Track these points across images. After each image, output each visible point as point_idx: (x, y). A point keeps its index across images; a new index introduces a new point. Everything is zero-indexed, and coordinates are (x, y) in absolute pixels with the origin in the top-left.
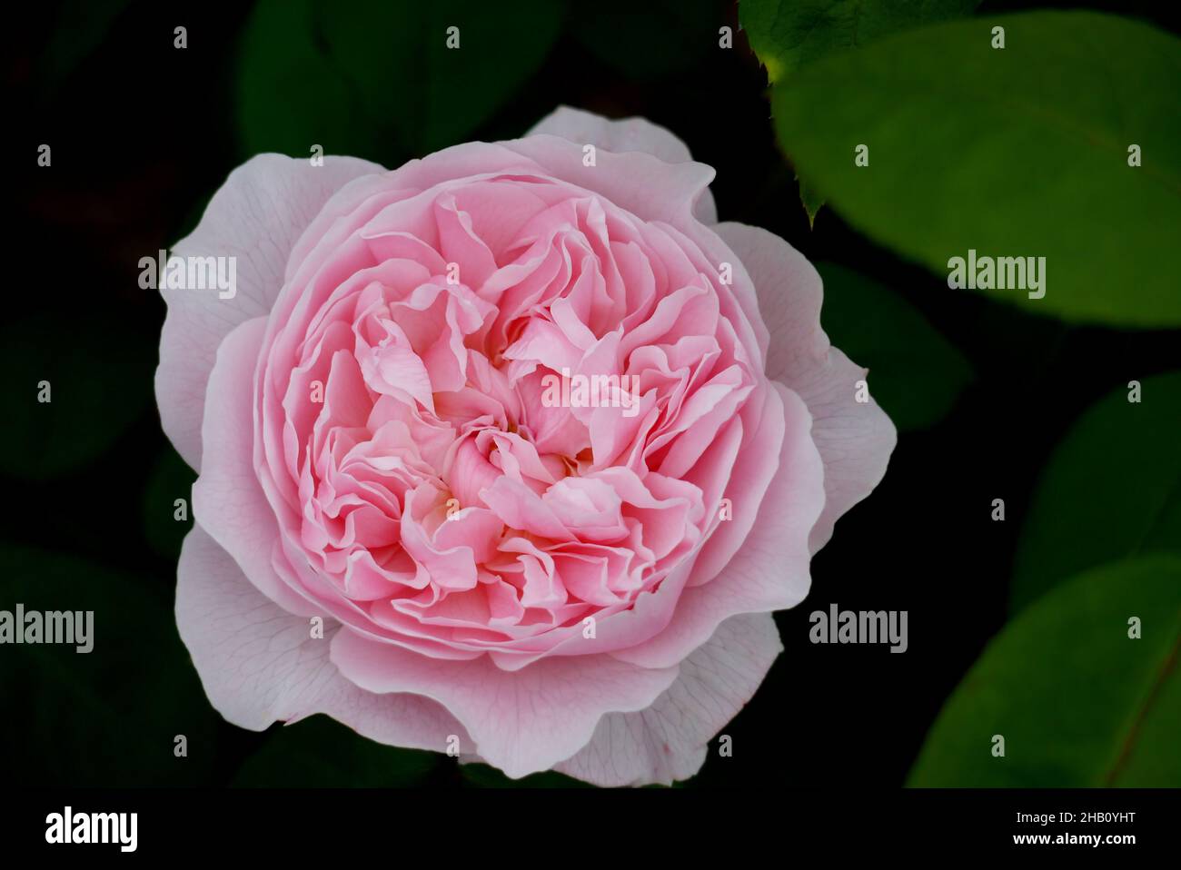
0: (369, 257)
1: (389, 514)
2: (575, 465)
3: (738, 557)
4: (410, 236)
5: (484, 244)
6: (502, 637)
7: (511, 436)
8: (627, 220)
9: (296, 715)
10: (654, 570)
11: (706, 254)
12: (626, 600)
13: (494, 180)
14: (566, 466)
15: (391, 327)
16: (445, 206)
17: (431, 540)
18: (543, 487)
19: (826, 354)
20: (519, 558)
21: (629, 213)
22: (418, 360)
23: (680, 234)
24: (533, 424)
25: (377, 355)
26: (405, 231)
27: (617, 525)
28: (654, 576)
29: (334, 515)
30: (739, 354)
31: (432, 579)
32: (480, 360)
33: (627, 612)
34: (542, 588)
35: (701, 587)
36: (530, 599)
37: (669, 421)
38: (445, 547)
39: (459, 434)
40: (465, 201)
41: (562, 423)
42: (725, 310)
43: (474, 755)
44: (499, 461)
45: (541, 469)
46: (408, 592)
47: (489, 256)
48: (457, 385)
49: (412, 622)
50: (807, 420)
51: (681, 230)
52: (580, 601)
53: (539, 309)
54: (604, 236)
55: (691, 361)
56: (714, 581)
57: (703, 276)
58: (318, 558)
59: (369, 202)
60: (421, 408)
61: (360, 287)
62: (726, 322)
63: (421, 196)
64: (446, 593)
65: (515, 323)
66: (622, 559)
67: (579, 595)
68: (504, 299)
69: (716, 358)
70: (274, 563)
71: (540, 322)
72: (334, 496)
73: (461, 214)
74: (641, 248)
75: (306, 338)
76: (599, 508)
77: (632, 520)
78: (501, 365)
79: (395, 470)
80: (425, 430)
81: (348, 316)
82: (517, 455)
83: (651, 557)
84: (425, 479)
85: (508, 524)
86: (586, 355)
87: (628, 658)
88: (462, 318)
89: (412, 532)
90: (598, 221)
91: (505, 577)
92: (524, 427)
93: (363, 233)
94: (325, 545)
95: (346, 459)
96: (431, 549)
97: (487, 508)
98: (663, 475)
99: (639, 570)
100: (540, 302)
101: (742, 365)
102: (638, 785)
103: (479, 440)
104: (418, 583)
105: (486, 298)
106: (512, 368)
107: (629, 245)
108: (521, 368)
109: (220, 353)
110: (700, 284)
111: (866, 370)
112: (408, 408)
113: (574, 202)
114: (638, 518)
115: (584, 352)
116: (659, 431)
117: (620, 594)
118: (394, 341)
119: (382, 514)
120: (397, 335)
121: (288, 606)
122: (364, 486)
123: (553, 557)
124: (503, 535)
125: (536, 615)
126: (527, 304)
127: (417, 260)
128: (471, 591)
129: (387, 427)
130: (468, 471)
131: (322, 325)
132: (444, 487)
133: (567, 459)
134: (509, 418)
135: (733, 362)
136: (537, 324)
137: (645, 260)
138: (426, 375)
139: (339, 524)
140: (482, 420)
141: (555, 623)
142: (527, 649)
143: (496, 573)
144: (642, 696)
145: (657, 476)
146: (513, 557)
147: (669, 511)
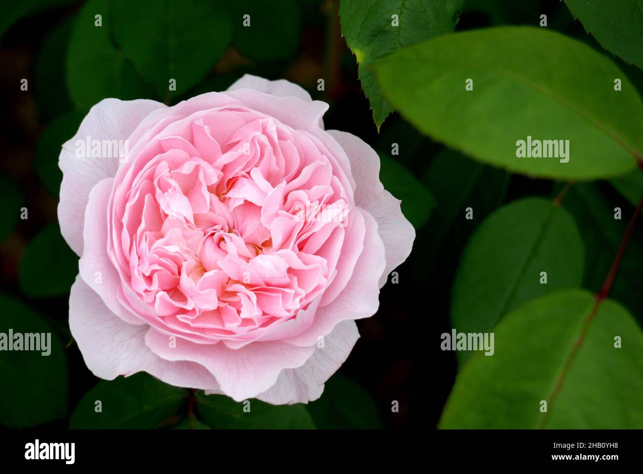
0: (160, 149)
1: (173, 274)
2: (261, 249)
3: (343, 292)
4: (181, 138)
5: (215, 141)
6: (230, 333)
7: (231, 235)
8: (286, 129)
9: (129, 372)
10: (304, 299)
11: (325, 145)
12: (292, 314)
13: (221, 110)
14: (256, 249)
15: (173, 182)
16: (198, 123)
17: (196, 286)
18: (248, 260)
19: (382, 194)
20: (238, 294)
21: (287, 126)
22: (185, 199)
23: (312, 136)
24: (240, 229)
25: (167, 196)
26: (179, 136)
27: (286, 277)
28: (305, 302)
29: (147, 274)
30: (343, 194)
31: (196, 305)
32: (215, 198)
33: (292, 320)
34: (250, 309)
35: (324, 307)
36: (244, 315)
37: (308, 227)
38: (202, 289)
39: (205, 235)
40: (208, 121)
41: (255, 228)
42: (335, 173)
43: (219, 390)
44: (225, 247)
45: (247, 251)
46: (183, 311)
47: (218, 147)
48: (205, 211)
49: (186, 326)
50: (375, 226)
51: (312, 134)
52: (267, 315)
53: (244, 173)
54: (275, 137)
55: (319, 197)
56: (331, 304)
57: (325, 157)
58: (140, 295)
59: (161, 122)
60: (187, 221)
61: (157, 163)
62: (336, 178)
63: (186, 119)
64: (202, 311)
65: (230, 180)
66: (290, 294)
67: (267, 312)
68: (225, 169)
69: (331, 196)
70: (118, 298)
71: (244, 179)
72: (148, 265)
73: (206, 127)
74: (294, 143)
75: (132, 188)
76: (277, 269)
77: (292, 275)
78: (223, 200)
79: (177, 252)
80: (190, 232)
81: (151, 178)
82: (235, 245)
83: (303, 293)
84: (190, 256)
85: (231, 277)
86: (268, 195)
87: (289, 342)
88: (206, 177)
89: (186, 282)
90: (272, 129)
91: (230, 303)
92: (236, 230)
93: (159, 137)
94: (144, 289)
95: (154, 247)
96: (197, 291)
97: (221, 270)
98: (306, 253)
99: (298, 299)
100: (243, 170)
101: (344, 199)
102: (291, 404)
103: (216, 236)
104: (189, 307)
105: (216, 168)
106: (231, 202)
107: (287, 142)
108: (237, 202)
109: (90, 195)
110: (322, 160)
111: (401, 201)
112: (182, 221)
113: (261, 121)
114: (294, 274)
115: (267, 194)
116: (303, 232)
117: (289, 311)
118: (175, 189)
119: (169, 273)
120: (176, 186)
121: (125, 319)
122: (162, 260)
123: (255, 293)
124: (227, 283)
125: (247, 322)
126: (238, 171)
127: (183, 149)
128: (214, 310)
129: (171, 231)
130: (210, 253)
131: (140, 181)
132: (198, 260)
133: (257, 246)
134: (229, 226)
135: (341, 198)
136: (242, 181)
137: (295, 148)
138: (190, 206)
139: (149, 279)
140: (216, 227)
141: (257, 326)
142: (244, 338)
143: (225, 302)
144: (298, 361)
145: (302, 253)
146: (234, 294)
147: (310, 271)
